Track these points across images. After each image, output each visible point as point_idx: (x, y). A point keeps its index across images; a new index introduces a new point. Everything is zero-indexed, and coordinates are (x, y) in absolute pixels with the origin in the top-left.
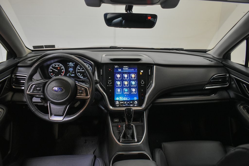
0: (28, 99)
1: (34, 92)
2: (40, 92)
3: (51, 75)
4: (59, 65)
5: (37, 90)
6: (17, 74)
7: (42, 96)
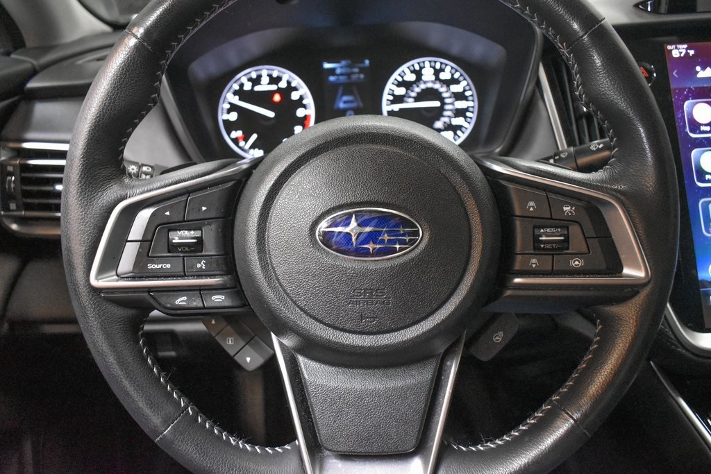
0: (109, 337)
1: (150, 266)
2: (201, 265)
3: (236, 141)
4: (279, 79)
5: (172, 248)
6: (26, 145)
7: (218, 299)
